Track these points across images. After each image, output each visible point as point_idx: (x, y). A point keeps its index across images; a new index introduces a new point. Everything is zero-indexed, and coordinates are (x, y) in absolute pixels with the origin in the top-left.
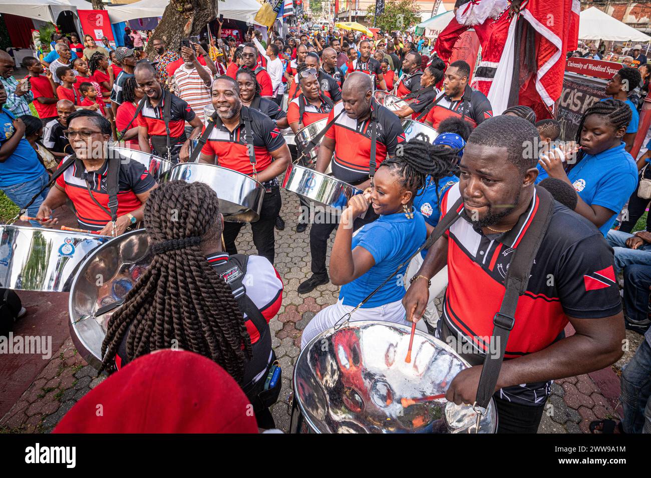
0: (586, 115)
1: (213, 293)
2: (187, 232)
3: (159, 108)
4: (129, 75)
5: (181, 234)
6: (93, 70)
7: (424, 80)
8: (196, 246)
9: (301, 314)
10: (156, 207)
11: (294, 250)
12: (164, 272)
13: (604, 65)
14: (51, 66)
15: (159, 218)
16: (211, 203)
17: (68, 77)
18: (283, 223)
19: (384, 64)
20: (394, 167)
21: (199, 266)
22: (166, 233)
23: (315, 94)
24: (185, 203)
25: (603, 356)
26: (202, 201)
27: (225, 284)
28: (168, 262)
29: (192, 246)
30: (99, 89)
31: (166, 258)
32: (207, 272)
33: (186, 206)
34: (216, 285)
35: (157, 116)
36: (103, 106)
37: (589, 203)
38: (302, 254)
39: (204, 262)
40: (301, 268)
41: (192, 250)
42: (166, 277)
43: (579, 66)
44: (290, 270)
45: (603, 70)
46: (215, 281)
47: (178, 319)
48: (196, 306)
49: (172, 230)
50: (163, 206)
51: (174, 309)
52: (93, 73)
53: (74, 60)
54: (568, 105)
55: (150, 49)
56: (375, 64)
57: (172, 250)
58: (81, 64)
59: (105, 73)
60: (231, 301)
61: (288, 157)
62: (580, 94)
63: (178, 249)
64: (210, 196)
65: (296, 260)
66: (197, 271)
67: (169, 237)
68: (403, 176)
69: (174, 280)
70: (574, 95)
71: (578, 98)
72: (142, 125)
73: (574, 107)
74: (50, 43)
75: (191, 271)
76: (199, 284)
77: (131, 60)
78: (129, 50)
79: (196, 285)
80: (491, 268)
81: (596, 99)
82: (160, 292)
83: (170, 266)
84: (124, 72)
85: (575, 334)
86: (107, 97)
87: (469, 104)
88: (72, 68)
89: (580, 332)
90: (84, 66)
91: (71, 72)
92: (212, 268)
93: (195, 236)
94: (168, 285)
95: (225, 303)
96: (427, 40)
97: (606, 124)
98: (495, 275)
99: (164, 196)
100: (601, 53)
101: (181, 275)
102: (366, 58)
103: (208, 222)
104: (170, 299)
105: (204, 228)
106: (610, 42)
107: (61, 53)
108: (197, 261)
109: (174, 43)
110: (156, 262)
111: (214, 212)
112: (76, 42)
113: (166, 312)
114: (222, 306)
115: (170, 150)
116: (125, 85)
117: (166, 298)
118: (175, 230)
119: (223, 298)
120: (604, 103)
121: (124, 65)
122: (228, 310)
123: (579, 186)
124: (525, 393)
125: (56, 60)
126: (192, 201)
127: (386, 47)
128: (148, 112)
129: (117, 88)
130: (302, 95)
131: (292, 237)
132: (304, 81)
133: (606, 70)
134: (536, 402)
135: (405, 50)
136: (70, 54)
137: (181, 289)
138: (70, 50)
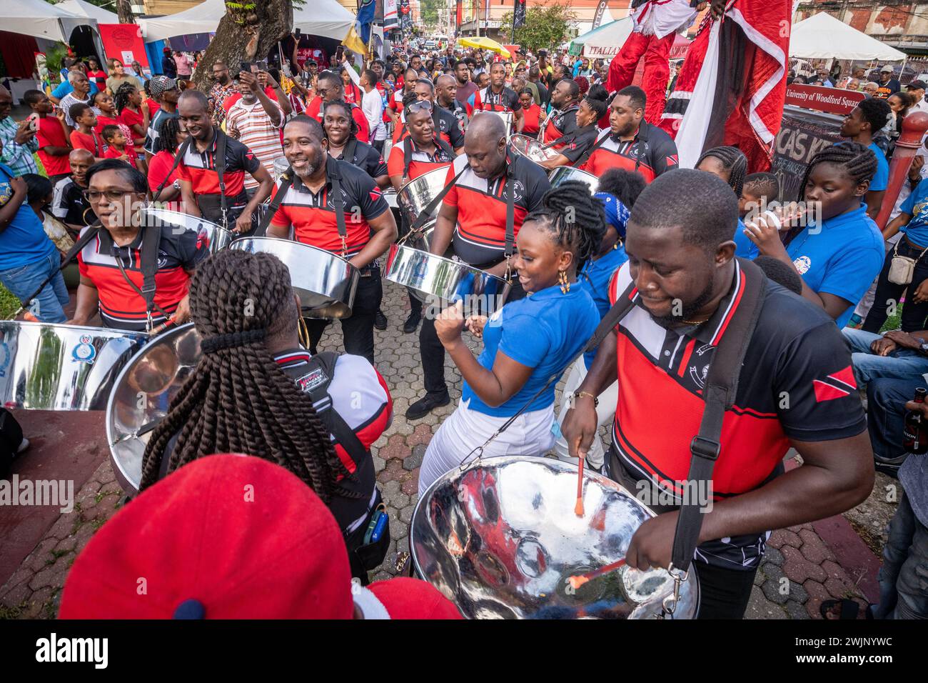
0: (813, 164)
1: (284, 407)
2: (246, 323)
3: (207, 152)
4: (170, 115)
5: (236, 326)
6: (121, 106)
7: (582, 118)
8: (258, 342)
9: (410, 448)
10: (204, 289)
11: (401, 357)
12: (214, 378)
13: (838, 94)
14: (62, 102)
15: (207, 303)
16: (278, 281)
17: (86, 118)
18: (385, 319)
19: (525, 95)
20: (543, 220)
21: (262, 370)
22: (216, 325)
23: (427, 137)
24: (242, 283)
25: (843, 495)
26: (265, 280)
27: (303, 394)
28: (220, 364)
29: (251, 342)
30: (129, 133)
31: (217, 358)
32: (275, 378)
33: (243, 288)
34: (289, 396)
35: (205, 165)
36: (134, 158)
37: (816, 290)
38: (411, 363)
39: (270, 365)
40: (410, 384)
41: (252, 348)
42: (217, 385)
43: (803, 96)
44: (395, 386)
45: (837, 101)
46: (287, 390)
47: (235, 444)
48: (261, 425)
49: (224, 320)
50: (213, 288)
51: (229, 430)
52: (120, 112)
53: (95, 95)
54: (788, 151)
55: (199, 77)
56: (511, 96)
57: (225, 348)
58: (105, 100)
59: (136, 112)
60: (311, 418)
61: (392, 228)
62: (804, 136)
63: (233, 347)
64: (278, 273)
65: (403, 372)
66: (260, 377)
67: (221, 330)
68: (556, 231)
69: (228, 389)
70: (796, 137)
71: (802, 141)
72: (184, 177)
73: (795, 154)
74: (60, 70)
75: (252, 378)
76: (264, 394)
77: (173, 94)
78: (170, 80)
79: (259, 396)
80: (681, 373)
81: (827, 143)
82: (209, 406)
83: (223, 371)
84: (163, 111)
85: (804, 464)
86: (139, 145)
87: (646, 145)
88: (92, 105)
89: (811, 462)
90: (108, 102)
91: (89, 111)
92: (282, 372)
93: (256, 329)
94: (220, 397)
95: (303, 420)
96: (586, 62)
97: (842, 177)
98: (686, 382)
99: (215, 274)
100: (834, 77)
101: (237, 382)
102: (499, 86)
103: (275, 309)
104: (224, 415)
105: (270, 318)
106: (847, 62)
107: (76, 84)
108: (259, 363)
109: (232, 69)
110: (205, 364)
111: (284, 295)
112: (95, 70)
113: (218, 434)
114: (298, 424)
115: (226, 213)
116: (163, 128)
117: (217, 413)
118: (228, 321)
119: (298, 414)
120: (839, 147)
121: (163, 101)
122: (307, 430)
123: (802, 265)
124: (730, 551)
125: (69, 95)
126: (251, 280)
127: (528, 71)
128: (192, 160)
129: (153, 134)
130: (410, 137)
131: (398, 339)
132: (412, 119)
133: (842, 101)
134: (745, 564)
135: (554, 76)
136: (89, 85)
137: (238, 402)
138: (87, 80)
